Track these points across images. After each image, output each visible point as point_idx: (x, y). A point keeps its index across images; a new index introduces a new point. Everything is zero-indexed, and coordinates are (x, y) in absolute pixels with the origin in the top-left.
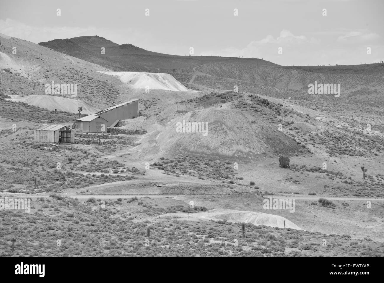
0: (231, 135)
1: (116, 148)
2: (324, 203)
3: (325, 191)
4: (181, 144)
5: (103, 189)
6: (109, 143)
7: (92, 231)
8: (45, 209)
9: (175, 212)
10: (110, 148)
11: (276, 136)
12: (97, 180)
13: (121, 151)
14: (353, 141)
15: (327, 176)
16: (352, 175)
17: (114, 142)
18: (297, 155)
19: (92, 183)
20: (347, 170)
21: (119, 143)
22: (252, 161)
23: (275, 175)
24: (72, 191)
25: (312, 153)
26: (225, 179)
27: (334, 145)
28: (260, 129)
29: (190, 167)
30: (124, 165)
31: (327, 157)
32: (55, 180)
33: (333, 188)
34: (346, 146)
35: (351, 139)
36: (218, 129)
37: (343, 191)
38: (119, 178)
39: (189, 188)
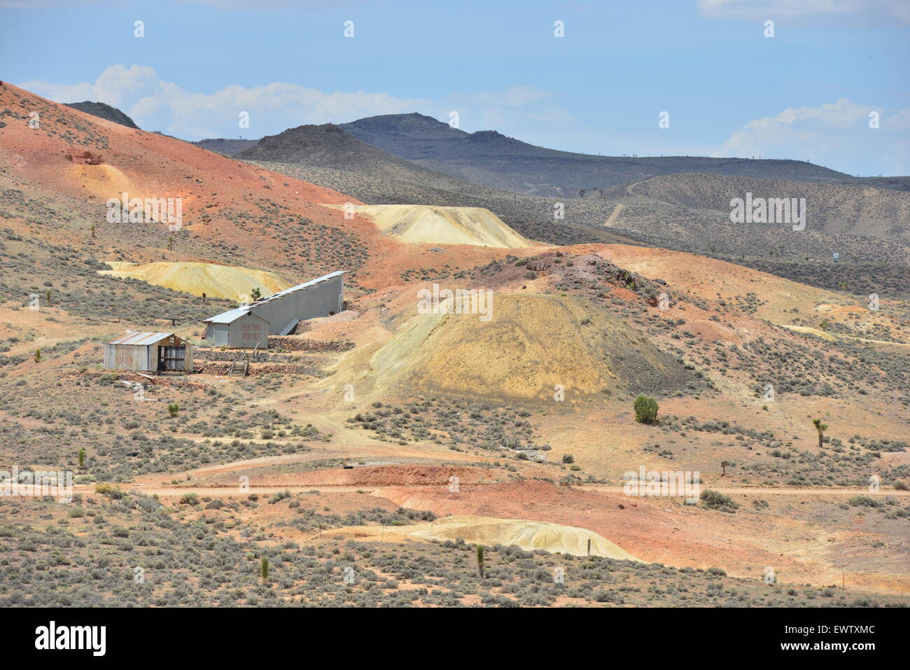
0: (532, 352)
1: (281, 383)
2: (713, 501)
3: (723, 475)
4: (422, 373)
5: (226, 474)
6: (268, 372)
7: (151, 567)
8: (75, 519)
9: (361, 524)
10: (269, 381)
11: (636, 353)
12: (221, 453)
13: (293, 388)
14: (817, 363)
15: (739, 441)
16: (796, 438)
17: (279, 370)
18: (680, 395)
19: (206, 462)
20: (788, 428)
21: (290, 371)
22: (576, 408)
23: (623, 438)
24: (156, 479)
25: (717, 390)
26: (510, 450)
27: (769, 370)
28: (598, 337)
29: (436, 423)
30: (291, 420)
31: (749, 397)
32: (129, 455)
33: (743, 468)
34: (797, 373)
35: (812, 358)
36: (505, 338)
37: (764, 475)
38: (270, 450)
39: (414, 471)
